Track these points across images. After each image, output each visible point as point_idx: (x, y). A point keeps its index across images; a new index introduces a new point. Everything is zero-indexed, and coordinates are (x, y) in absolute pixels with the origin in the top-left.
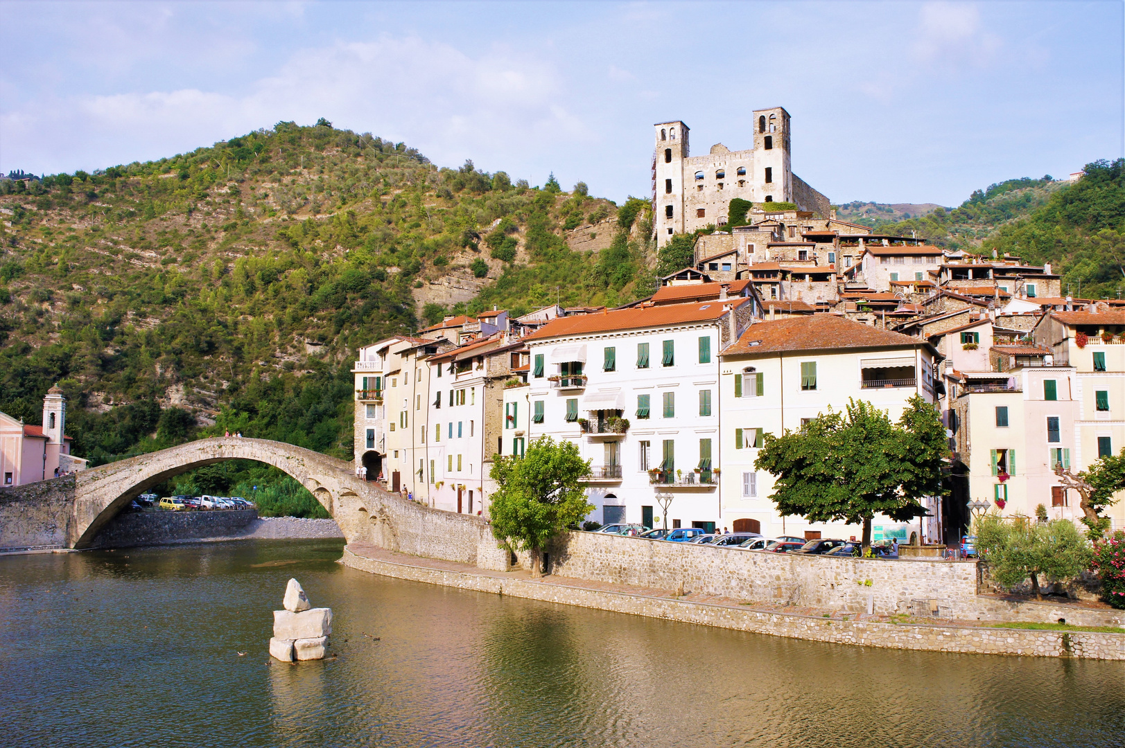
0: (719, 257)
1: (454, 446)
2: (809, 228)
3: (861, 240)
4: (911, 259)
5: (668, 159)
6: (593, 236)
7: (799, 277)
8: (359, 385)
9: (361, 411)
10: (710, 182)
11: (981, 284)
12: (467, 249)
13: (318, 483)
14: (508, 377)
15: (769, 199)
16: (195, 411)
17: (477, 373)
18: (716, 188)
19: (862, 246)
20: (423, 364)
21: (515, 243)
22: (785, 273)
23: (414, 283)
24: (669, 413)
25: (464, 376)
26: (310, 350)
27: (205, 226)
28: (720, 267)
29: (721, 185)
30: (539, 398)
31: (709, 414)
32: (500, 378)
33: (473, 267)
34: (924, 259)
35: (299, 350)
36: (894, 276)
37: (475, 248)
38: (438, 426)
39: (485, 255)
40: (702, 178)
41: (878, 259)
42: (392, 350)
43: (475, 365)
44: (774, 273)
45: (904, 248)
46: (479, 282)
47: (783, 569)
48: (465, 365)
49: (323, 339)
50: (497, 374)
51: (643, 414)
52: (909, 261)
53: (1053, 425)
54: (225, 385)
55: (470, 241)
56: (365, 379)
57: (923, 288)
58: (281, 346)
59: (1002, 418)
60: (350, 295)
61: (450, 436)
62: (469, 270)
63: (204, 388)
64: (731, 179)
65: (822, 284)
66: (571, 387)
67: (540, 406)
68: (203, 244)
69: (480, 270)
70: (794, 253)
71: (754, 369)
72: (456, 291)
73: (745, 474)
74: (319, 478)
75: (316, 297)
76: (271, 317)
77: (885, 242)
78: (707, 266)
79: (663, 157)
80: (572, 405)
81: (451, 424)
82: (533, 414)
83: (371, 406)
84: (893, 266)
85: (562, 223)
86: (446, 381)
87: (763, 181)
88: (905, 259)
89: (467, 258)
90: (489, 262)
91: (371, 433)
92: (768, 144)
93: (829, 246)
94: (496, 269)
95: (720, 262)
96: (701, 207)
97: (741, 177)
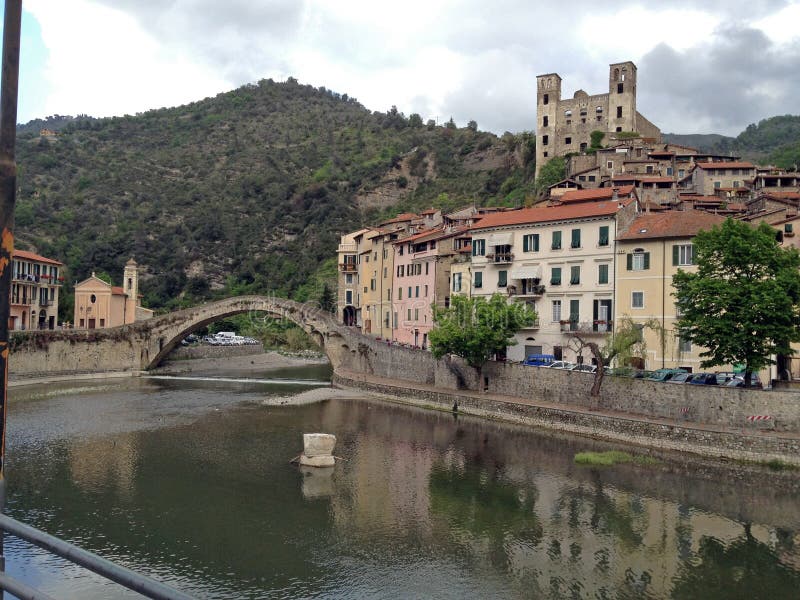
0: (586, 172)
1: (413, 303)
2: (652, 150)
3: (691, 158)
4: (731, 172)
5: (545, 103)
6: (481, 159)
7: (648, 185)
8: (341, 260)
9: (342, 279)
10: (576, 118)
11: (788, 190)
12: (394, 168)
13: (313, 328)
14: (452, 255)
15: (619, 129)
16: (209, 279)
17: (430, 252)
18: (581, 122)
19: (692, 163)
20: (390, 248)
21: (426, 165)
22: (637, 183)
23: (359, 192)
24: (575, 281)
25: (420, 255)
26: (288, 238)
27: (212, 152)
28: (587, 179)
29: (584, 120)
30: (478, 271)
31: (607, 282)
32: (447, 256)
33: (398, 181)
34: (740, 172)
35: (280, 237)
36: (717, 184)
37: (398, 167)
38: (400, 289)
39: (405, 173)
40: (569, 116)
41: (705, 172)
42: (366, 236)
43: (429, 247)
44: (629, 182)
45: (725, 164)
46: (402, 191)
47: (679, 395)
48: (419, 247)
49: (296, 231)
50: (445, 254)
51: (556, 282)
52: (729, 173)
54: (231, 261)
55: (394, 163)
56: (345, 257)
57: (742, 193)
58: (268, 235)
60: (314, 201)
61: (410, 296)
62: (395, 183)
63: (216, 263)
64: (591, 118)
65: (665, 190)
66: (502, 262)
67: (479, 276)
68: (212, 164)
69: (402, 183)
70: (643, 168)
71: (642, 250)
72: (386, 198)
74: (314, 324)
75: (291, 202)
76: (261, 215)
77: (710, 160)
78: (577, 178)
79: (541, 101)
80: (503, 275)
81: (410, 288)
82: (473, 281)
83: (349, 276)
84: (717, 178)
85: (460, 150)
86: (408, 258)
87: (615, 117)
88: (727, 172)
89: (394, 175)
90: (409, 177)
91: (349, 293)
92: (620, 89)
93: (668, 163)
94: (413, 183)
95: (587, 175)
96: (568, 136)
97: (600, 114)
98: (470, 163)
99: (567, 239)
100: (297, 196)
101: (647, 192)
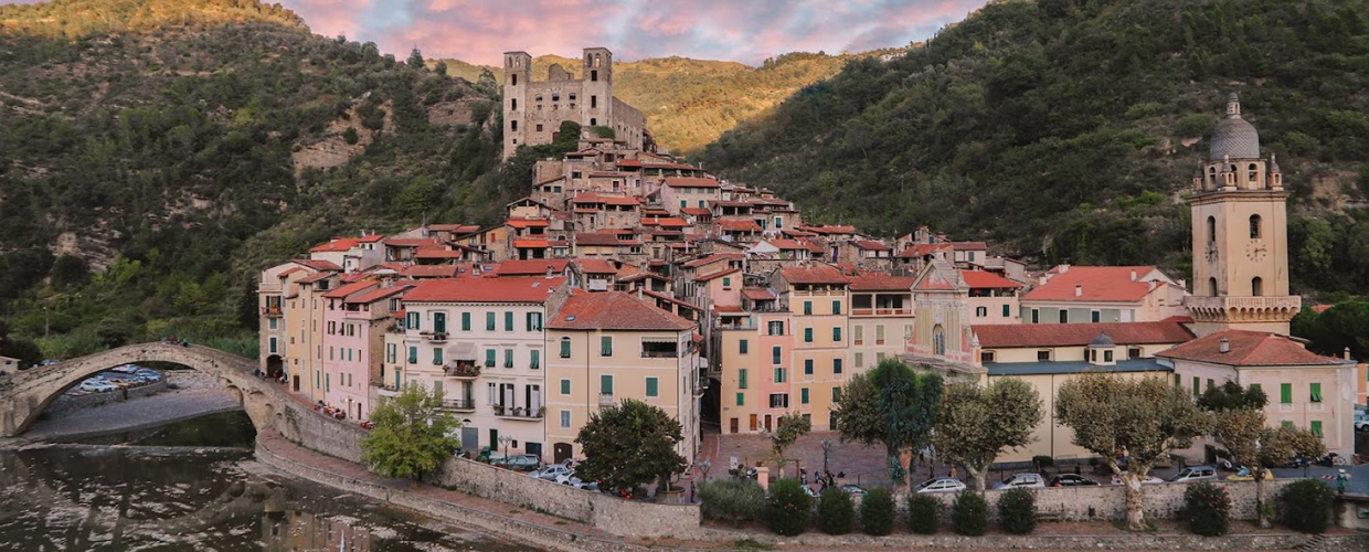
0: (552, 182)
1: (346, 367)
2: (622, 159)
3: (660, 171)
4: (696, 190)
5: (514, 83)
6: (451, 112)
7: (611, 207)
8: (263, 303)
9: (265, 324)
10: (547, 103)
11: (744, 218)
12: (340, 118)
13: (229, 381)
14: (388, 318)
15: (594, 122)
16: (87, 258)
17: (362, 314)
18: (552, 109)
19: (661, 176)
20: (318, 296)
21: (383, 114)
22: (601, 204)
23: (293, 147)
24: (509, 365)
25: (352, 315)
26: (198, 204)
27: (88, 76)
28: (552, 190)
29: (556, 106)
30: (413, 345)
31: (537, 367)
32: (382, 319)
33: (345, 135)
34: (706, 190)
35: (187, 203)
36: (683, 204)
37: (347, 117)
38: (332, 349)
39: (356, 124)
40: (541, 99)
41: (673, 190)
42: (292, 276)
43: (362, 308)
44: (593, 205)
45: (692, 180)
46: (351, 148)
48: (353, 307)
49: (208, 195)
50: (380, 316)
51: (491, 364)
52: (694, 191)
53: (777, 352)
54: (117, 234)
55: (341, 113)
56: (268, 297)
57: (704, 218)
58: (169, 200)
59: (743, 348)
60: (235, 156)
61: (342, 358)
62: (341, 137)
63: (99, 237)
64: (564, 103)
65: (629, 213)
66: (436, 340)
67: (413, 350)
68: (88, 93)
69: (351, 137)
70: (609, 184)
71: (569, 338)
72: (330, 156)
73: (563, 412)
74: (232, 378)
75: (200, 155)
76: (159, 171)
77: (679, 174)
79: (510, 80)
80: (438, 352)
81: (342, 349)
82: (408, 356)
83: (273, 320)
84: (683, 196)
85: (424, 98)
86: (339, 315)
87: (589, 106)
88: (693, 190)
89: (338, 127)
90: (360, 130)
91: (273, 340)
92: (594, 77)
93: (636, 174)
94: (366, 136)
95: (552, 185)
96: (540, 123)
97: (573, 101)
98: (437, 116)
99: (500, 322)
100: (211, 149)
101: (611, 214)
